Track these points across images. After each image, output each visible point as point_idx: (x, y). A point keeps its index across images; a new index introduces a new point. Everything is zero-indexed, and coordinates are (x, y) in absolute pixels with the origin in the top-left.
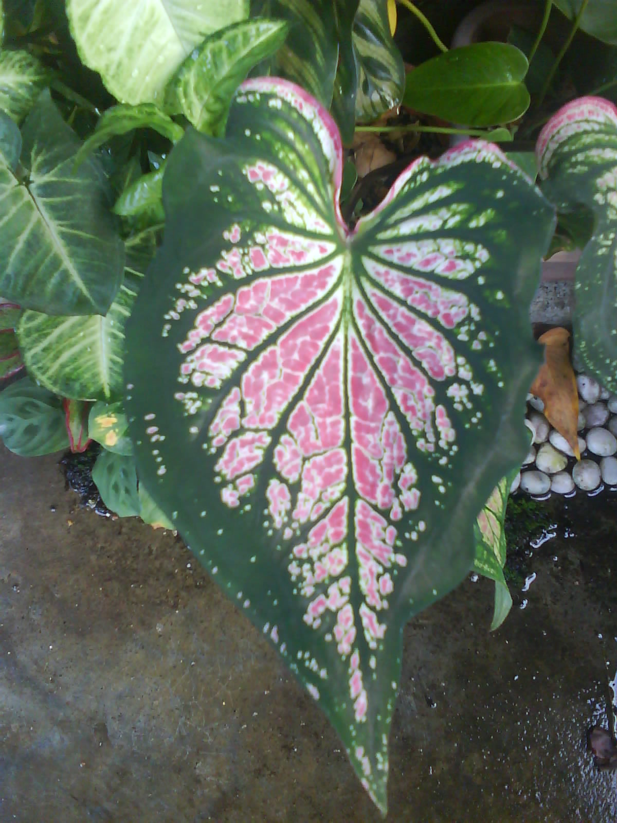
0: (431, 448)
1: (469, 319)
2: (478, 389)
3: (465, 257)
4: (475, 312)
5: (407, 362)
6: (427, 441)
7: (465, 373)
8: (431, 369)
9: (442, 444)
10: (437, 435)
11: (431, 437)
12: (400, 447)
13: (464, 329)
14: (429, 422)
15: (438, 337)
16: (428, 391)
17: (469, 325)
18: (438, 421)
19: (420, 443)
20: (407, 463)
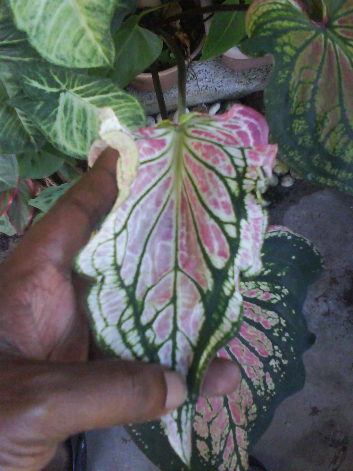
0: (263, 393)
1: (279, 325)
2: (285, 362)
3: (275, 292)
4: (283, 322)
5: (247, 351)
6: (261, 391)
7: (278, 354)
8: (260, 351)
9: (268, 391)
10: (266, 387)
11: (263, 389)
12: (249, 396)
13: (276, 330)
14: (262, 381)
15: (262, 335)
16: (261, 365)
17: (279, 328)
18: (267, 379)
19: (259, 393)
20: (253, 404)
